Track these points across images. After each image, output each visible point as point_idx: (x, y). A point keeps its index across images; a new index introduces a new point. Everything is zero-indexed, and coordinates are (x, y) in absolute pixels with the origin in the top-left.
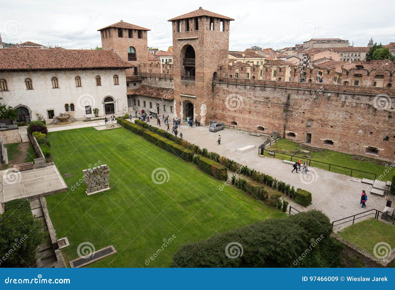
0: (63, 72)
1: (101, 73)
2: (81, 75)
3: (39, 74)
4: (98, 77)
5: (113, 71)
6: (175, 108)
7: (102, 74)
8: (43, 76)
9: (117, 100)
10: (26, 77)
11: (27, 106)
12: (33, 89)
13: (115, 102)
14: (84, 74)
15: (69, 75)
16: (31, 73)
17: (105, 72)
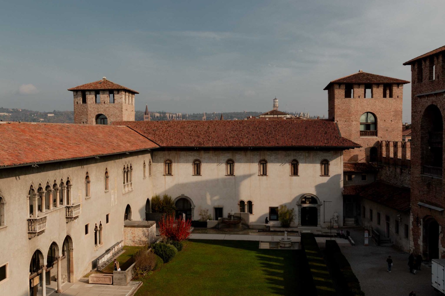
0: (243, 153)
1: (301, 155)
2: (267, 158)
3: (211, 154)
4: (295, 163)
5: (321, 153)
6: (411, 229)
7: (302, 157)
8: (216, 158)
9: (323, 202)
10: (195, 158)
11: (190, 199)
12: (201, 176)
13: (320, 206)
14: (273, 157)
15: (251, 156)
16: (202, 152)
17: (307, 155)
